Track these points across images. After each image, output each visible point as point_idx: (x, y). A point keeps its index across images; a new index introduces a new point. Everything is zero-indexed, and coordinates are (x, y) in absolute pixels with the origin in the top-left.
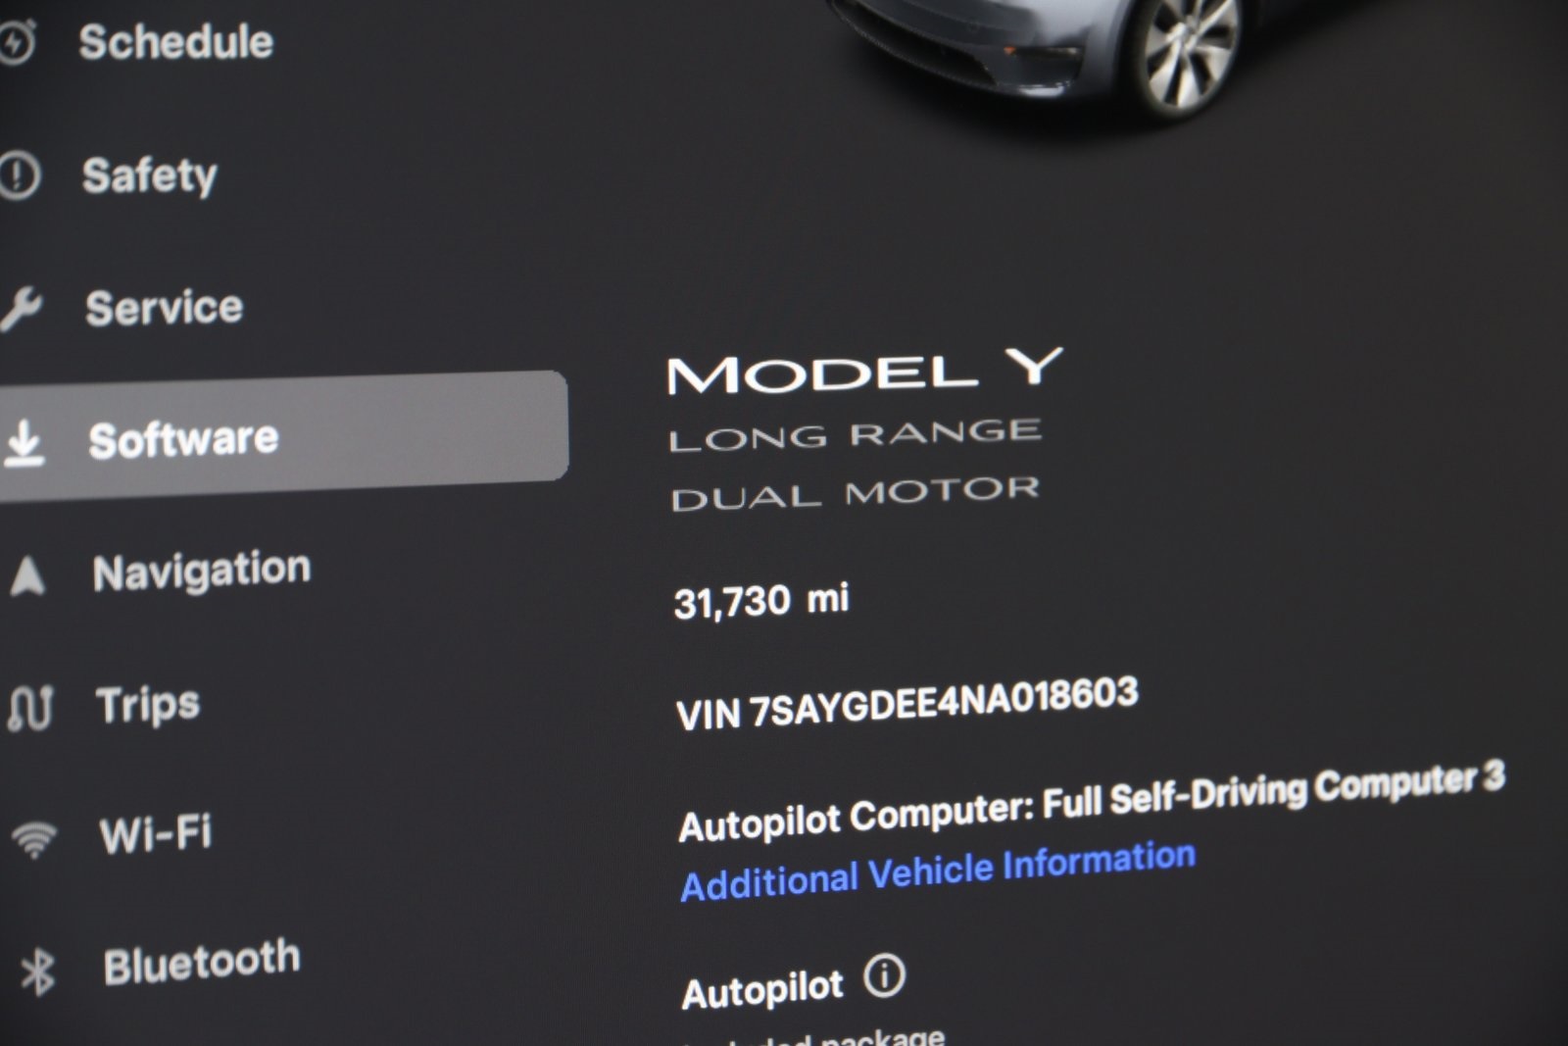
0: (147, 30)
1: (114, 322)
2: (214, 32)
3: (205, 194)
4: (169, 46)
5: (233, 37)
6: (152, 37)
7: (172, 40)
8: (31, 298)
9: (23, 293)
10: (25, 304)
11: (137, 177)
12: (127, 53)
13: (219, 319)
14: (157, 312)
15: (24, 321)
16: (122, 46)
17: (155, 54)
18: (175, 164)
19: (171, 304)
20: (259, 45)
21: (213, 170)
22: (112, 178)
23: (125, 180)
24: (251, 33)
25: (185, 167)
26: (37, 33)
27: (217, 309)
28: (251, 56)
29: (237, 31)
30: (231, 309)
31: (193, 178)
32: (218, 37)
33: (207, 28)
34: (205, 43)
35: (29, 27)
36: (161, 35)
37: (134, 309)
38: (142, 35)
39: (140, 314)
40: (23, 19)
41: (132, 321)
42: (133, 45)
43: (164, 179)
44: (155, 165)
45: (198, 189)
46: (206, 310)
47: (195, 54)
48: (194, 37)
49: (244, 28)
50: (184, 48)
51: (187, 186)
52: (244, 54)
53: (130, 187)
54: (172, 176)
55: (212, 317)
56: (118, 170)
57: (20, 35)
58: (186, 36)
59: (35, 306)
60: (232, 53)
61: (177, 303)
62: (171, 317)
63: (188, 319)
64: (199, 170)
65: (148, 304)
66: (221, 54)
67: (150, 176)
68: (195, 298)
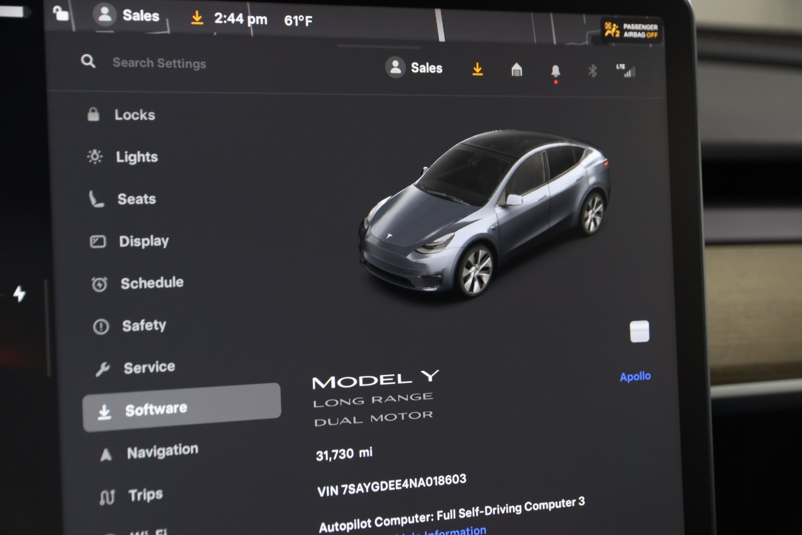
0: (143, 279)
1: (133, 373)
2: (164, 279)
3: (162, 331)
4: (150, 284)
5: (170, 281)
6: (145, 281)
7: (151, 282)
8: (106, 366)
9: (104, 364)
10: (104, 368)
11: (140, 326)
12: (136, 287)
13: (167, 370)
14: (147, 369)
15: (104, 373)
16: (135, 285)
17: (145, 287)
18: (153, 321)
19: (152, 366)
20: (179, 283)
21: (165, 323)
22: (132, 327)
23: (136, 327)
24: (176, 280)
25: (156, 322)
26: (108, 281)
27: (167, 367)
28: (176, 287)
29: (172, 279)
30: (171, 367)
31: (158, 326)
32: (166, 281)
33: (162, 278)
34: (162, 283)
35: (105, 280)
36: (147, 281)
37: (140, 368)
38: (141, 281)
39: (142, 370)
40: (102, 277)
41: (139, 372)
42: (138, 284)
43: (149, 326)
44: (146, 322)
45: (160, 329)
46: (163, 368)
47: (158, 286)
48: (158, 281)
49: (174, 278)
50: (155, 285)
51: (156, 328)
52: (174, 286)
53: (138, 329)
54: (151, 325)
55: (165, 370)
56: (134, 324)
57: (102, 282)
58: (155, 281)
59: (108, 368)
60: (170, 286)
61: (154, 366)
62: (152, 370)
63: (157, 371)
64: (160, 323)
65: (144, 366)
66: (167, 286)
67: (144, 326)
68: (159, 364)
